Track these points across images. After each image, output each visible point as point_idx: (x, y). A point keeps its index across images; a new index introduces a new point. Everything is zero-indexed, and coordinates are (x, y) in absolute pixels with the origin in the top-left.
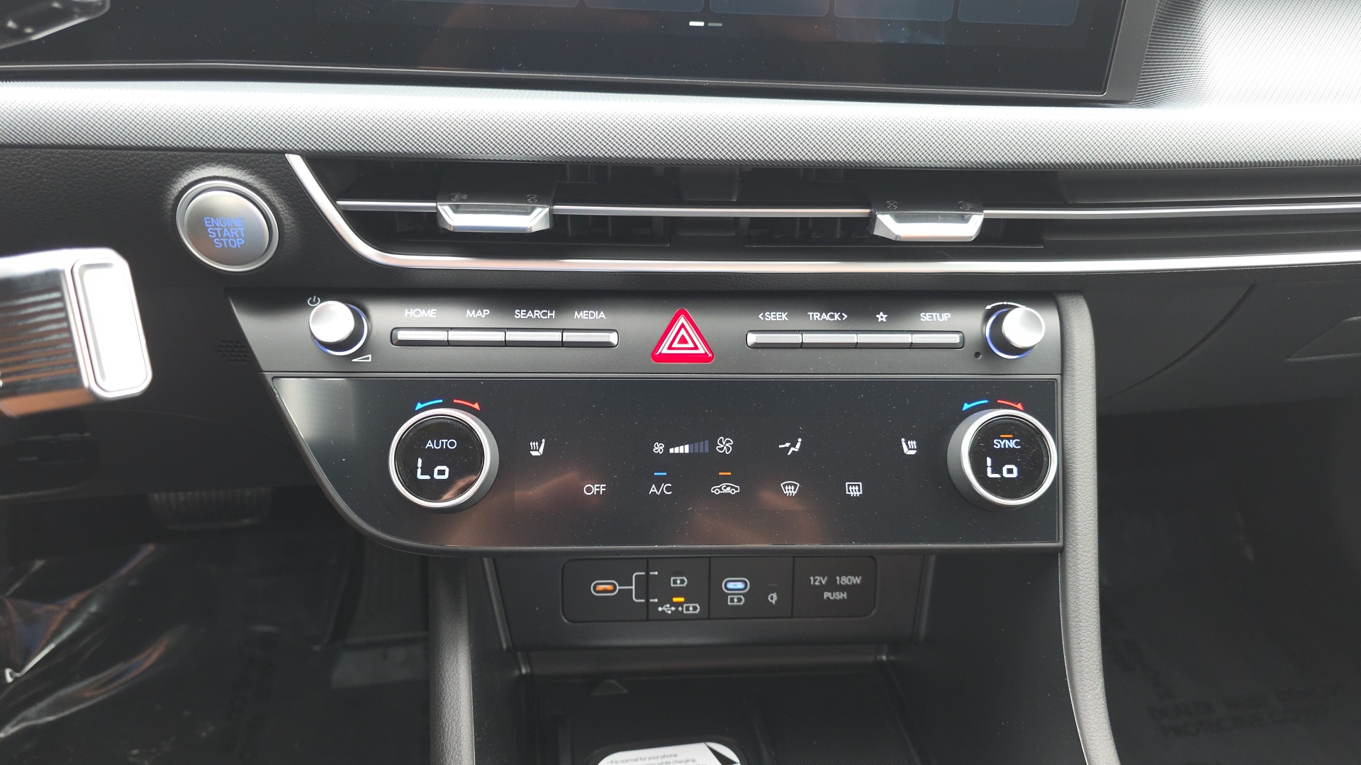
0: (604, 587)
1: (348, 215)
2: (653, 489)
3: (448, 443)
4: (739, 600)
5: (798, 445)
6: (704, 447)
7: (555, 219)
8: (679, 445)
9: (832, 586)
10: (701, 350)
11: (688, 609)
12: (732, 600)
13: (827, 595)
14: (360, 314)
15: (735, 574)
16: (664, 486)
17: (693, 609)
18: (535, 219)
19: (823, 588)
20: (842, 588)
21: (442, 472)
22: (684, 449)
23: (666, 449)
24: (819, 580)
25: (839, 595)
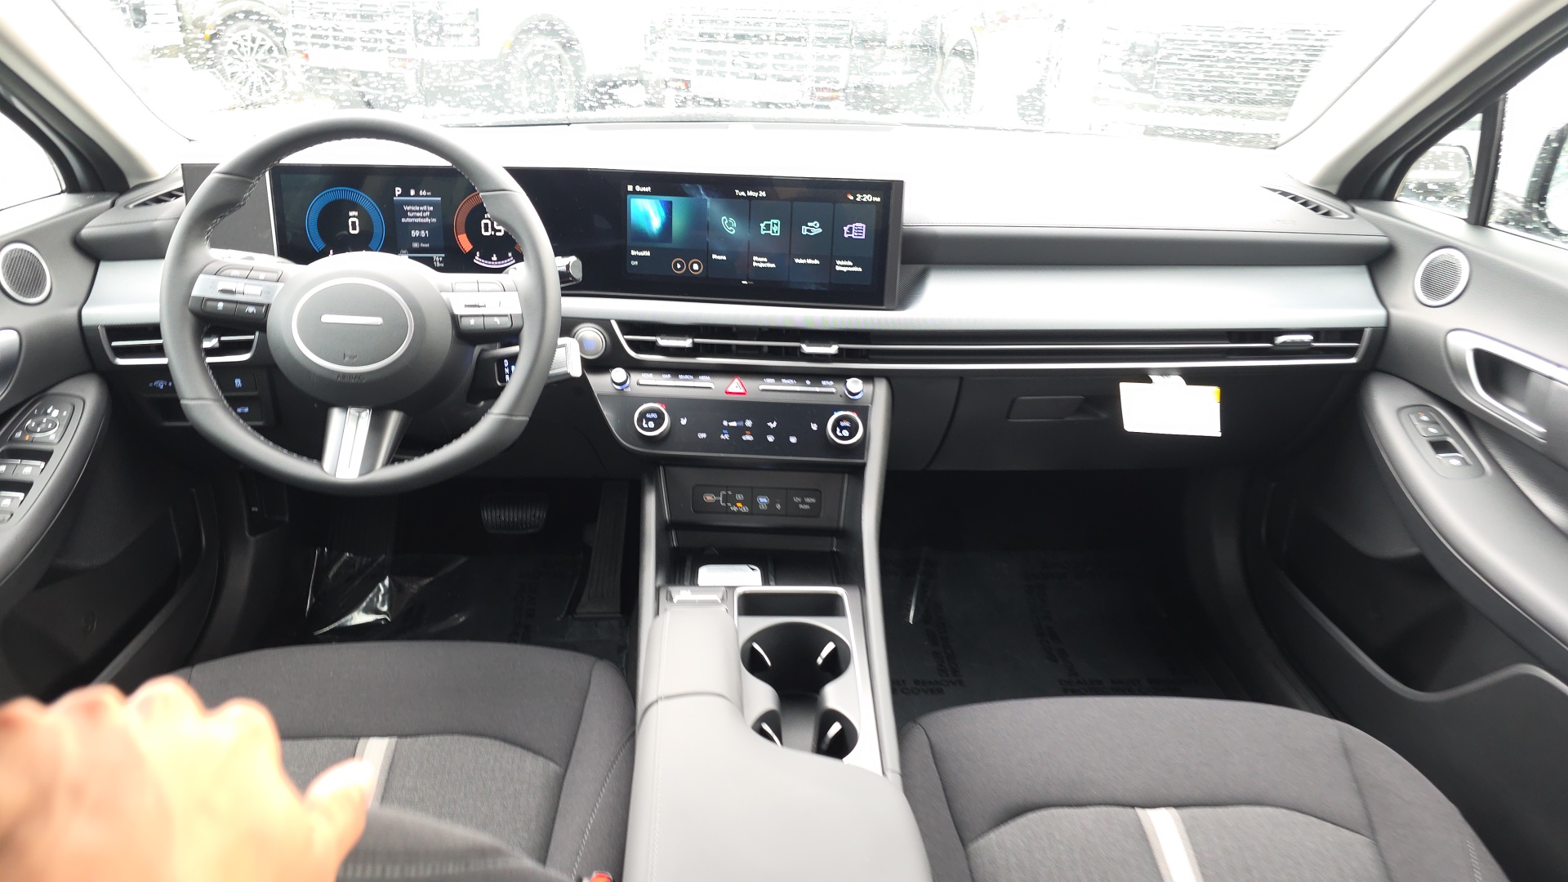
0: (709, 498)
1: (628, 341)
2: (722, 436)
3: (654, 416)
4: (764, 507)
5: (775, 424)
6: (741, 423)
7: (694, 343)
8: (732, 422)
9: (803, 503)
10: (742, 391)
12: (761, 506)
13: (801, 506)
14: (629, 375)
15: (763, 495)
16: (726, 436)
17: (745, 509)
18: (686, 343)
19: (799, 503)
20: (807, 504)
21: (651, 425)
22: (734, 424)
23: (728, 424)
24: (797, 499)
25: (807, 507)
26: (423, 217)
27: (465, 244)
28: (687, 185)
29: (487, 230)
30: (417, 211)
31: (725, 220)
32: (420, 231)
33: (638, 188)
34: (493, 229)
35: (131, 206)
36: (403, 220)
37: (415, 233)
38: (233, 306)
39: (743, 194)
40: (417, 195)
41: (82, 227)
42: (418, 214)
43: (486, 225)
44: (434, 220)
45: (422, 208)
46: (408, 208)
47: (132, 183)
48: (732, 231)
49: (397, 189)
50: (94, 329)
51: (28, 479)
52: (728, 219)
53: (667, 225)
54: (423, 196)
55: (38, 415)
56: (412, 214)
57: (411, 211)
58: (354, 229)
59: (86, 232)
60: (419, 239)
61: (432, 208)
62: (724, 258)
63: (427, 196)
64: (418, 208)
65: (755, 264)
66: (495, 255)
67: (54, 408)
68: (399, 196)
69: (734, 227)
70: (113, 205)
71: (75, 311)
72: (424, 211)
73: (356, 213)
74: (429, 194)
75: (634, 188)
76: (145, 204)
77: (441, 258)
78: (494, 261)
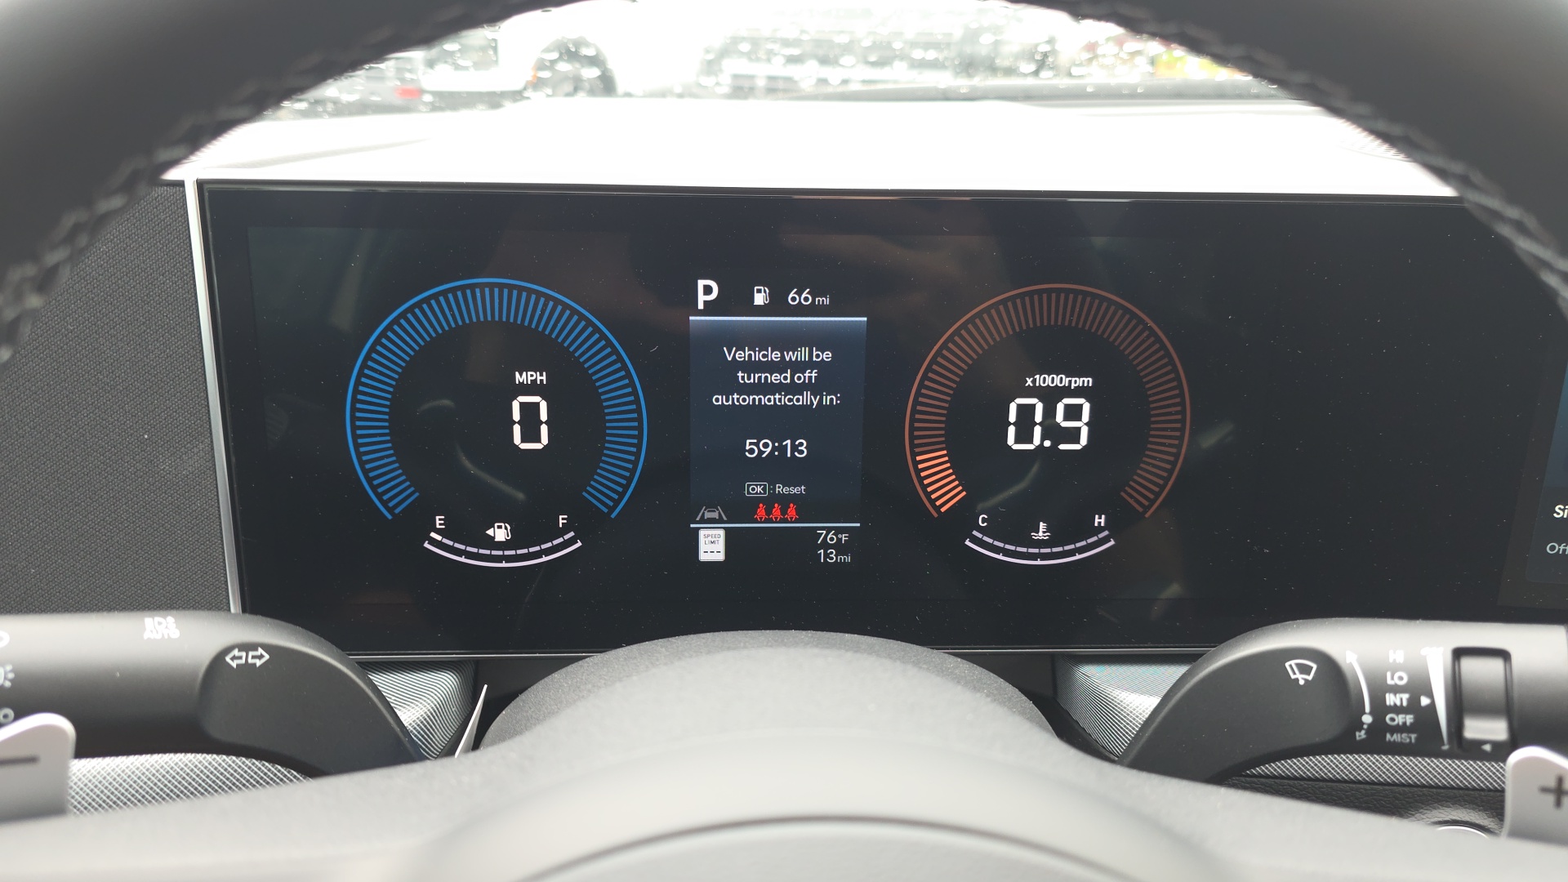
26: (793, 389)
27: (939, 480)
29: (1024, 435)
30: (771, 367)
32: (778, 438)
34: (1052, 431)
36: (719, 400)
37: (758, 448)
40: (777, 305)
42: (775, 378)
43: (1026, 412)
44: (831, 399)
45: (790, 356)
46: (741, 356)
49: (701, 283)
54: (800, 310)
56: (755, 378)
57: (750, 367)
58: (531, 434)
60: (776, 468)
61: (827, 356)
63: (813, 310)
64: (775, 356)
66: (1043, 524)
68: (710, 308)
72: (798, 367)
73: (543, 377)
74: (825, 301)
77: (844, 537)
78: (1040, 544)
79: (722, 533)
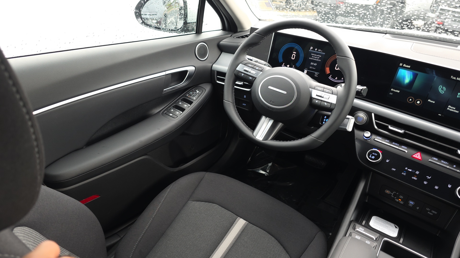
0: (388, 192)
1: (376, 122)
2: (403, 173)
3: (376, 154)
4: (411, 205)
5: (430, 178)
6: (414, 171)
7: (405, 132)
8: (410, 169)
9: (430, 212)
10: (420, 158)
11: (401, 202)
12: (410, 205)
14: (371, 135)
15: (413, 201)
16: (405, 174)
17: (402, 203)
18: (401, 131)
19: (428, 211)
21: (373, 157)
22: (411, 170)
23: (407, 169)
24: (428, 209)
25: (431, 214)
26: (317, 59)
27: (328, 71)
28: (428, 69)
29: (337, 68)
30: (315, 56)
31: (440, 87)
32: (314, 63)
33: (404, 65)
35: (235, 37)
36: (310, 58)
37: (312, 64)
38: (246, 75)
39: (455, 78)
40: (317, 51)
41: (221, 41)
42: (315, 57)
44: (320, 60)
45: (317, 56)
46: (313, 55)
47: (239, 30)
48: (442, 92)
49: (311, 47)
50: (214, 71)
51: (185, 108)
52: (442, 87)
53: (412, 82)
54: (319, 51)
55: (194, 91)
56: (313, 57)
57: (313, 56)
58: (293, 58)
59: (221, 42)
60: (313, 66)
61: (321, 56)
62: (434, 102)
63: (320, 52)
64: (316, 55)
65: (448, 109)
66: (337, 78)
67: (198, 91)
68: (311, 50)
69: (444, 91)
70: (231, 36)
71: (211, 64)
72: (318, 57)
73: (295, 53)
74: (322, 51)
75: (403, 65)
76: (239, 37)
77: (318, 74)
78: (336, 79)
79: (307, 71)
